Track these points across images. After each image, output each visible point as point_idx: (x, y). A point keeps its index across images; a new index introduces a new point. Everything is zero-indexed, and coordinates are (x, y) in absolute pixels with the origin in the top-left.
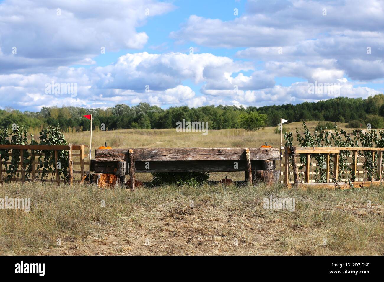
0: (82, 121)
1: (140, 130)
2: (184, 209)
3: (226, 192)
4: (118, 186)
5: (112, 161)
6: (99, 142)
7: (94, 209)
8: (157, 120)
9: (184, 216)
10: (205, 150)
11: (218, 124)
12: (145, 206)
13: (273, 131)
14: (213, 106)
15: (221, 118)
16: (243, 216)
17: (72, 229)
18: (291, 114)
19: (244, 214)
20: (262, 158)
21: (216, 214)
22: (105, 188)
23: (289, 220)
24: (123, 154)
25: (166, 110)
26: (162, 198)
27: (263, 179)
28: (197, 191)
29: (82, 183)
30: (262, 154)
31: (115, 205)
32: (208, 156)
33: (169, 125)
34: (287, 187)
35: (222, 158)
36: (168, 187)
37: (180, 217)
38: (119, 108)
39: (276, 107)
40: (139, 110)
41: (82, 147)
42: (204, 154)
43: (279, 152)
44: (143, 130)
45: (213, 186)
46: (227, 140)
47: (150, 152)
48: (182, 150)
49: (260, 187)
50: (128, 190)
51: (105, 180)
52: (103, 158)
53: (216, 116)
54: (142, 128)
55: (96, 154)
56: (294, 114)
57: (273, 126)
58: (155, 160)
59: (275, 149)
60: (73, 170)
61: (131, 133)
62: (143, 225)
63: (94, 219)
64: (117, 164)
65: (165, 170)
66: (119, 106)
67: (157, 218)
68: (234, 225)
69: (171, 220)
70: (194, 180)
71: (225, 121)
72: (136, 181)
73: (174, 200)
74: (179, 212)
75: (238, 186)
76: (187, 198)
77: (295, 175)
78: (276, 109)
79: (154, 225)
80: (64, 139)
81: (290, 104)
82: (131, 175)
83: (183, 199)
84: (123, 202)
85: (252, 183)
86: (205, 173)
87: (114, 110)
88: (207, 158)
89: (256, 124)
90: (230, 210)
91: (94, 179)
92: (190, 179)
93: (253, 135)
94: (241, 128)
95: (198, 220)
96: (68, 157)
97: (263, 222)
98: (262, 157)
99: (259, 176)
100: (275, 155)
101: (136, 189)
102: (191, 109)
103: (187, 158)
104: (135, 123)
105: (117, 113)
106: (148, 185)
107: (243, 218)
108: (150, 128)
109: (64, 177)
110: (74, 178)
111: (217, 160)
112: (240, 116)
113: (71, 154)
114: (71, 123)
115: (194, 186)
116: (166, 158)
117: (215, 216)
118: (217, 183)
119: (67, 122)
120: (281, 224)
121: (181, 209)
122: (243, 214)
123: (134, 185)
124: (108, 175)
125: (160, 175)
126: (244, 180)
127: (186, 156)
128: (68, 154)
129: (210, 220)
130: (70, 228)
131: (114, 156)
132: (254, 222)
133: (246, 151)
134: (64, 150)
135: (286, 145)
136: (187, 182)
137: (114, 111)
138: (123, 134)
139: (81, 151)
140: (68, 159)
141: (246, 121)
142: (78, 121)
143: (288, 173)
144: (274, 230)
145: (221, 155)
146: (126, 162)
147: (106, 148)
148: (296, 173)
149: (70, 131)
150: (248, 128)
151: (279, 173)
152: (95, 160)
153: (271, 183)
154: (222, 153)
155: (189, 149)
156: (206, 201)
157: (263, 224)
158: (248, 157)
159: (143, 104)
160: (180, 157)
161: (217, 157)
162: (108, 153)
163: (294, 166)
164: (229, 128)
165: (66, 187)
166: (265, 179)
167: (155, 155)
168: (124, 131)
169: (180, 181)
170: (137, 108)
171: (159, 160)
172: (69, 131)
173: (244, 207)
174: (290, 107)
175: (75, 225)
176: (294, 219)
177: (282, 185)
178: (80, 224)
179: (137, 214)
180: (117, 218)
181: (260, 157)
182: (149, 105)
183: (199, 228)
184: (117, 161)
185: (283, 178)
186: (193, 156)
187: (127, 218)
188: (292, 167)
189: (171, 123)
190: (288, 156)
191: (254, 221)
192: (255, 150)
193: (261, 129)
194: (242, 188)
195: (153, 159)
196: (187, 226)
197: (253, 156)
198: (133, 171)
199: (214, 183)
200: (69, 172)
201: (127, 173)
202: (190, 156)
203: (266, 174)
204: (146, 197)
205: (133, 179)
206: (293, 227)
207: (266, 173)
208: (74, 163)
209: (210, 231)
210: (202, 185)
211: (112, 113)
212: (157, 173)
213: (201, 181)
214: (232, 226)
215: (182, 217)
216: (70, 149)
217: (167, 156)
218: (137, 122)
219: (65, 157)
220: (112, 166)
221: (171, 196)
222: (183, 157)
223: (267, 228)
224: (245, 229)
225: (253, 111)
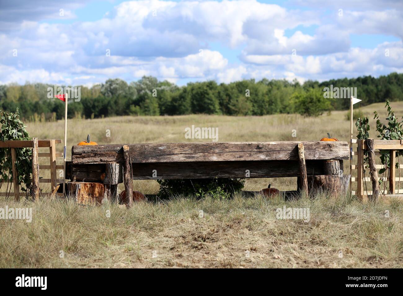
0: (55, 104)
1: (144, 118)
2: (205, 233)
3: (269, 207)
4: (107, 200)
5: (97, 163)
6: (81, 136)
7: (70, 235)
8: (169, 102)
9: (205, 243)
10: (237, 145)
11: (260, 107)
12: (147, 229)
13: (343, 117)
14: (253, 80)
15: (264, 98)
16: (293, 243)
17: (36, 265)
18: (372, 91)
19: (295, 240)
20: (322, 157)
21: (253, 241)
22: (87, 203)
23: (362, 248)
24: (114, 153)
25: (183, 87)
26: (172, 218)
27: (324, 188)
28: (226, 206)
29: (53, 196)
30: (323, 151)
31: (102, 228)
32: (242, 154)
33: (187, 110)
34: (361, 200)
35: (262, 157)
36: (183, 201)
37: (199, 245)
38: (111, 85)
39: (347, 80)
40: (142, 87)
41: (53, 143)
42: (235, 152)
43: (348, 148)
44: (148, 117)
45: (250, 199)
46: (274, 131)
47: (155, 148)
48: (203, 145)
49: (320, 199)
50: (123, 206)
51: (88, 191)
52: (85, 159)
53: (257, 95)
54: (146, 115)
55: (73, 153)
56: (375, 91)
57: (343, 109)
58: (162, 161)
59: (342, 143)
60: (40, 178)
61: (130, 121)
62: (144, 257)
63: (69, 249)
64: (104, 168)
65: (177, 176)
66: (111, 82)
67: (164, 248)
68: (279, 257)
69: (185, 249)
70: (221, 190)
71: (271, 102)
72: (134, 193)
73: (190, 220)
74: (197, 237)
75: (286, 199)
76: (210, 218)
77: (374, 182)
78: (348, 83)
79: (159, 257)
80: (25, 131)
81: (370, 77)
82: (126, 184)
83: (204, 219)
84: (114, 224)
85: (307, 194)
86: (238, 179)
87: (104, 88)
88: (241, 157)
89: (318, 106)
90: (273, 234)
91: (70, 190)
92: (215, 188)
93: (313, 123)
94: (295, 112)
95: (225, 249)
96: (31, 158)
97: (323, 251)
98: (322, 155)
99: (318, 184)
100: (342, 151)
101: (134, 205)
102: (220, 86)
103: (210, 158)
104: (135, 106)
105: (108, 93)
106: (151, 198)
107: (293, 245)
108: (158, 114)
109: (26, 188)
110: (42, 190)
111: (255, 160)
112: (293, 95)
113: (35, 153)
114: (38, 108)
115: (221, 199)
116: (179, 158)
117: (250, 243)
118: (255, 194)
119: (32, 107)
120: (350, 254)
121: (201, 233)
122: (293, 239)
123: (131, 199)
124: (92, 184)
125: (170, 182)
126: (296, 190)
127: (209, 155)
128: (32, 153)
129: (243, 248)
130: (34, 263)
131: (101, 155)
132: (310, 252)
133: (299, 147)
134: (26, 147)
135: (359, 136)
136: (210, 193)
137: (103, 90)
138: (118, 124)
139: (51, 148)
140: (31, 161)
141: (304, 103)
142: (50, 104)
143: (363, 179)
144: (339, 264)
145: (260, 152)
146: (118, 164)
147: (89, 144)
148: (375, 178)
149: (37, 119)
150: (305, 113)
151: (349, 179)
152: (72, 162)
153: (337, 194)
154: (263, 150)
155: (212, 144)
156: (238, 221)
157: (323, 255)
158: (302, 154)
159: (148, 78)
160: (200, 156)
161: (255, 156)
162: (92, 151)
163: (372, 169)
164: (277, 113)
165: (29, 202)
166: (327, 188)
167: (163, 153)
168: (119, 118)
169: (200, 191)
170: (138, 85)
171: (168, 161)
172: (35, 120)
173: (294, 230)
174: (369, 81)
175: (40, 259)
176: (370, 247)
177: (354, 197)
178: (49, 257)
179: (135, 241)
180: (104, 248)
181: (320, 155)
182: (156, 80)
183: (226, 261)
184: (106, 163)
185: (355, 186)
186: (220, 154)
187: (119, 247)
188: (368, 171)
189: (190, 107)
190: (362, 154)
191: (308, 250)
192: (312, 145)
193: (325, 114)
194: (293, 202)
195: (159, 159)
196: (209, 258)
197: (310, 154)
198: (129, 178)
199: (250, 194)
200: (33, 181)
201: (120, 181)
202: (215, 155)
203: (329, 181)
204: (148, 216)
205: (130, 190)
206: (368, 260)
207: (329, 179)
208: (41, 167)
209: (242, 266)
210: (233, 198)
211: (101, 92)
212: (166, 180)
213: (232, 192)
214: (277, 257)
215: (201, 245)
216: (35, 146)
217: (180, 155)
218: (139, 105)
219: (27, 157)
220: (99, 171)
221: (186, 215)
222: (204, 156)
223: (329, 260)
224: (296, 262)
225: (313, 87)
